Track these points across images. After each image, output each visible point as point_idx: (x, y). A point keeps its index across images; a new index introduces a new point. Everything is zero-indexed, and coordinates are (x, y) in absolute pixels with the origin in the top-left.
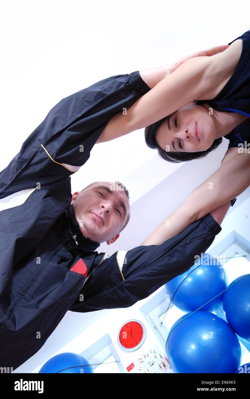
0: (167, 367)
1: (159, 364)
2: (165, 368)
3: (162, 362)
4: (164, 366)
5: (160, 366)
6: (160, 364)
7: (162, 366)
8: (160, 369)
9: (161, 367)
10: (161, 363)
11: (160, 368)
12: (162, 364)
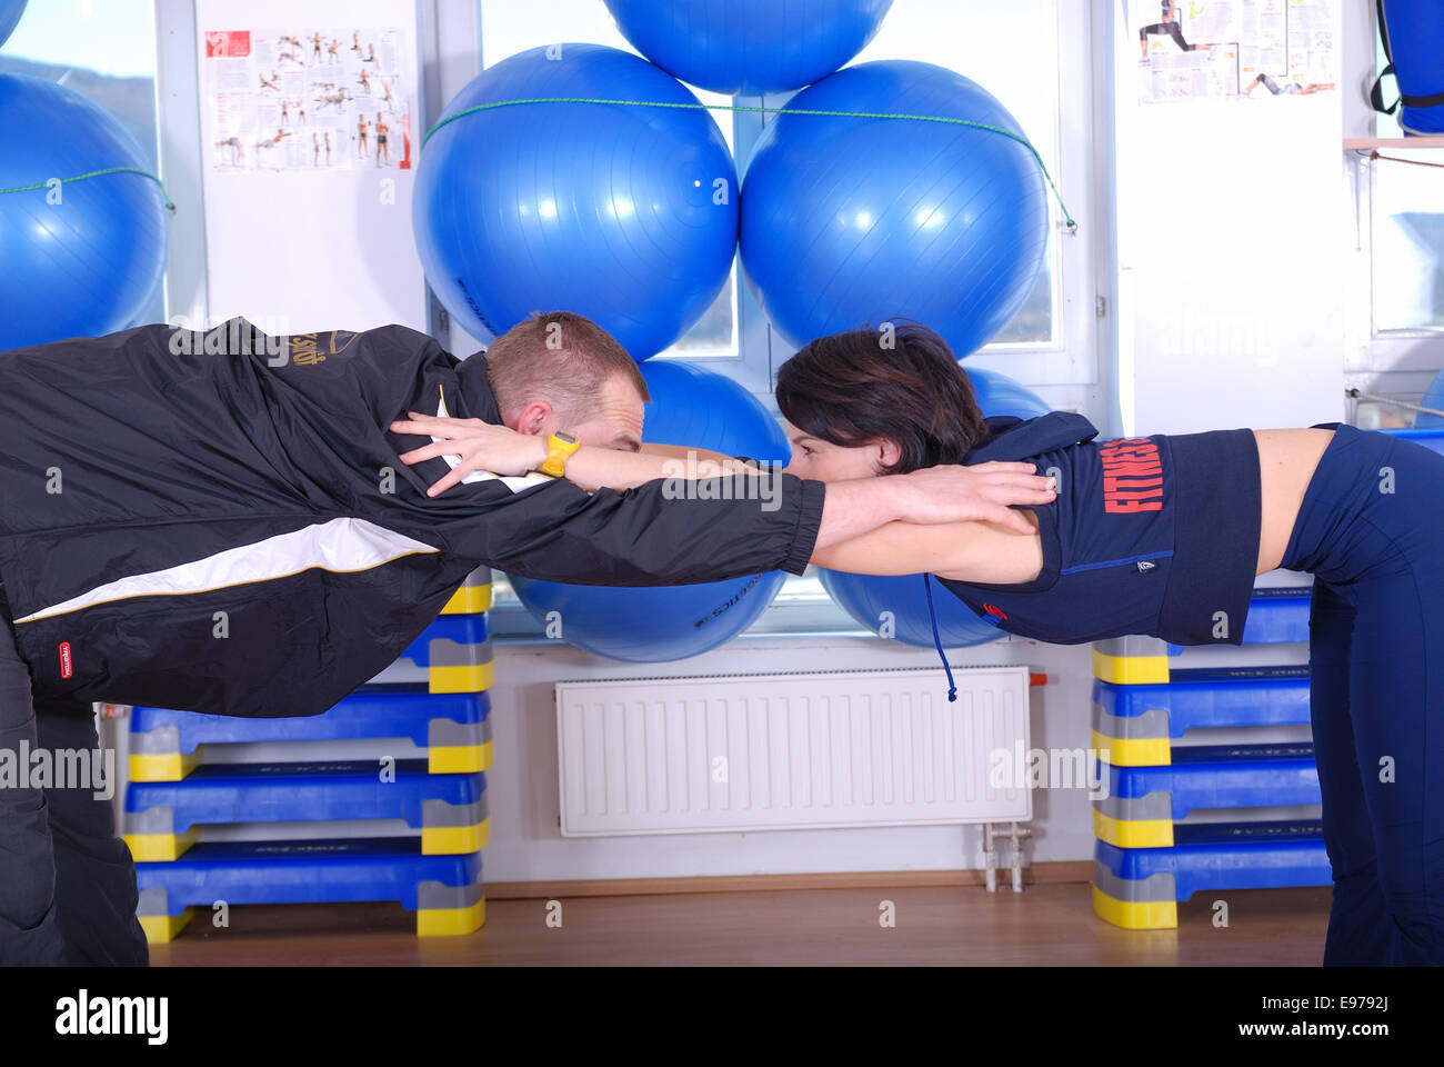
0: (389, 152)
1: (361, 117)
2: (382, 148)
3: (379, 115)
4: (382, 140)
5: (362, 127)
6: (366, 121)
7: (372, 133)
8: (357, 141)
9: (363, 135)
10: (374, 120)
11: (357, 135)
12: (373, 126)
